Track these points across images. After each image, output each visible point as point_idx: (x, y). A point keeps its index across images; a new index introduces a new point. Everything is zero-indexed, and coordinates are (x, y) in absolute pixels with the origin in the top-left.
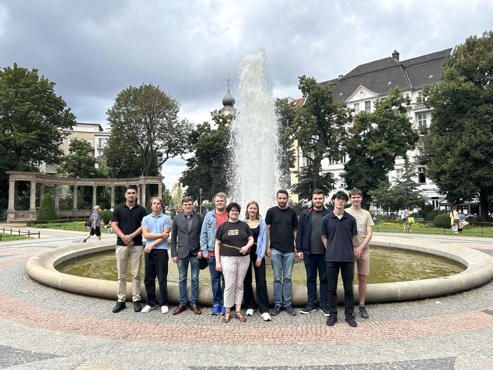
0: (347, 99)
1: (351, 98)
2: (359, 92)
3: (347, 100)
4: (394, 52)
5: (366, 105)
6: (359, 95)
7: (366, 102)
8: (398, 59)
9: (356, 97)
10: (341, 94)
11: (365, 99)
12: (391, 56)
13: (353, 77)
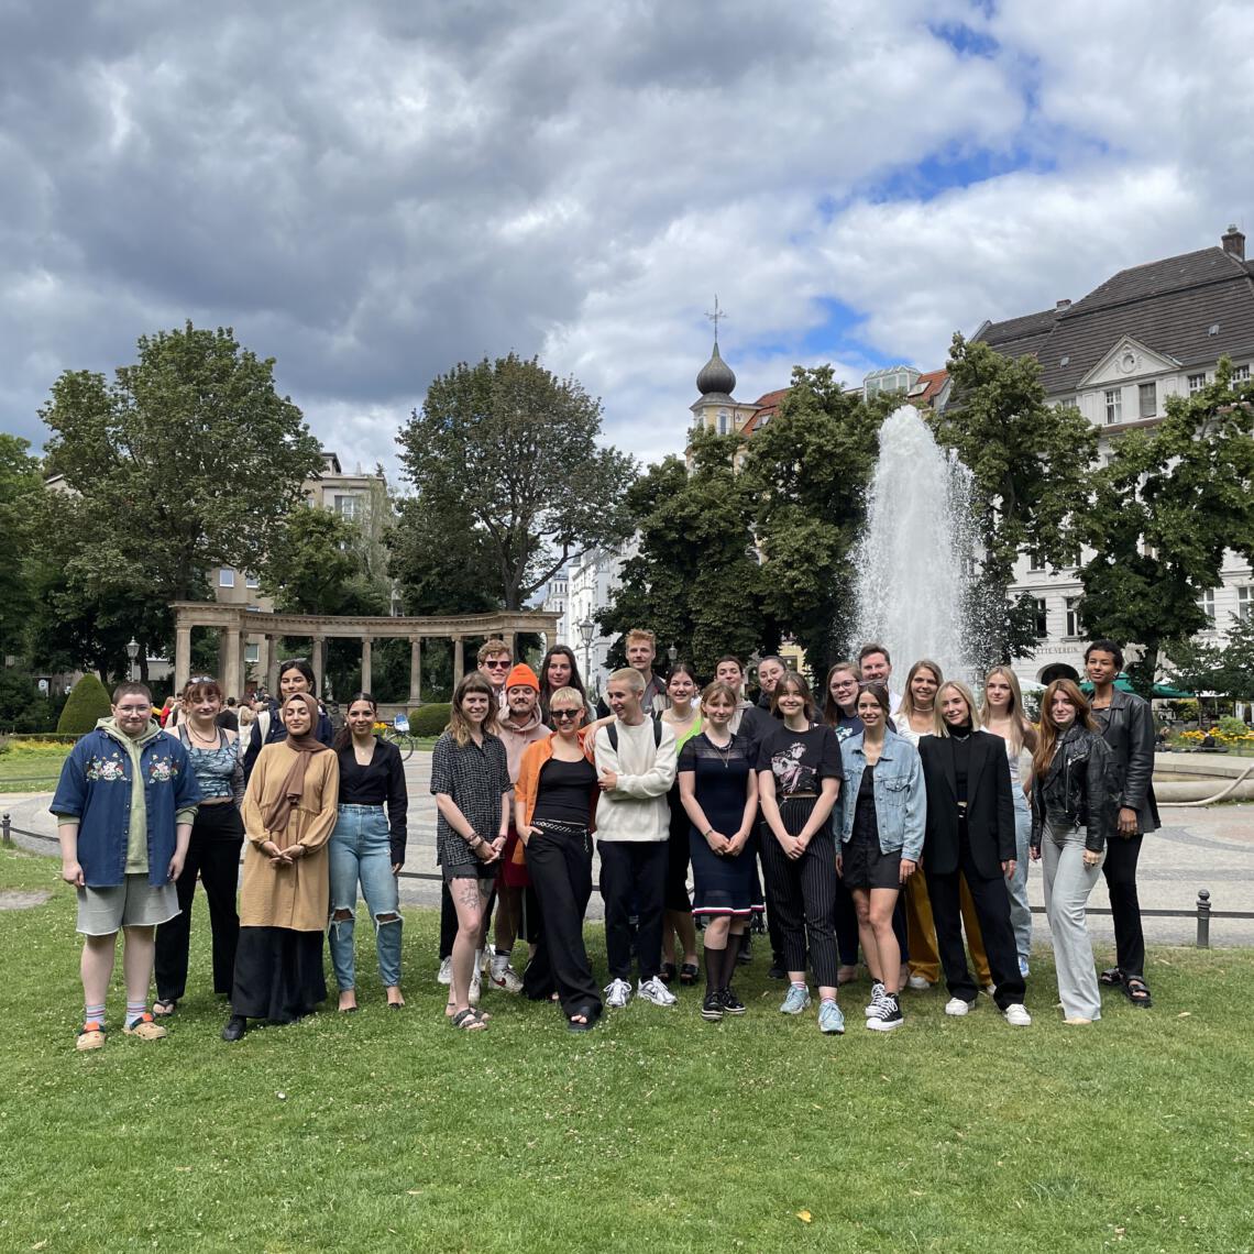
0: (1082, 376)
1: (1097, 371)
2: (1120, 357)
3: (1083, 381)
4: (1230, 230)
5: (1141, 394)
6: (1122, 366)
7: (1141, 386)
8: (1240, 252)
9: (1110, 372)
10: (1065, 361)
11: (1138, 378)
12: (1221, 245)
13: (1103, 309)
